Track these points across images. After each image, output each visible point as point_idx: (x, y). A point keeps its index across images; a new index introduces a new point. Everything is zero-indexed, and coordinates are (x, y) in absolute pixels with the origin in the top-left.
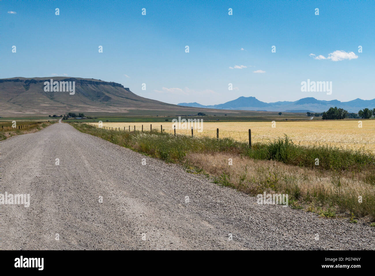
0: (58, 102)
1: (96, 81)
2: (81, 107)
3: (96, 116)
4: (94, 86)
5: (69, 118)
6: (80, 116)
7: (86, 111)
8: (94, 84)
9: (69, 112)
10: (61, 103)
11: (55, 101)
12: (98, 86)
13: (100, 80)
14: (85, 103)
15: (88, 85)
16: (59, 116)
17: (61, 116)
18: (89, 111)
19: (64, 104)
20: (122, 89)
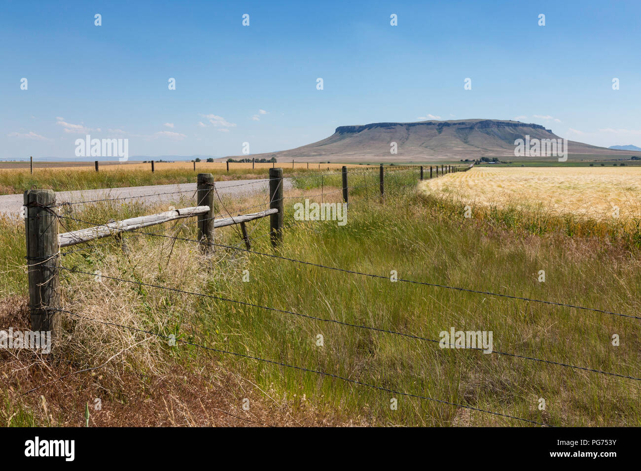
0: (473, 145)
1: (515, 123)
2: (496, 151)
3: (511, 161)
4: (512, 129)
5: (481, 163)
6: (494, 161)
7: (503, 155)
8: (511, 126)
9: (483, 156)
10: (476, 147)
11: (469, 145)
12: (517, 128)
13: (518, 122)
14: (501, 147)
15: (506, 127)
16: (472, 160)
17: (474, 161)
18: (505, 155)
19: (478, 148)
20: (544, 131)
